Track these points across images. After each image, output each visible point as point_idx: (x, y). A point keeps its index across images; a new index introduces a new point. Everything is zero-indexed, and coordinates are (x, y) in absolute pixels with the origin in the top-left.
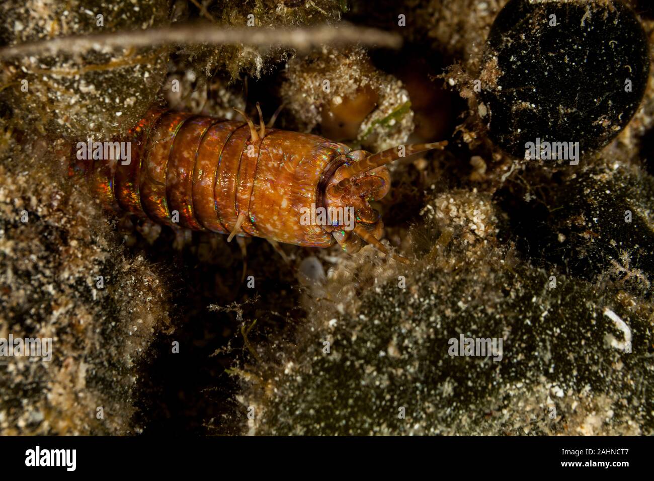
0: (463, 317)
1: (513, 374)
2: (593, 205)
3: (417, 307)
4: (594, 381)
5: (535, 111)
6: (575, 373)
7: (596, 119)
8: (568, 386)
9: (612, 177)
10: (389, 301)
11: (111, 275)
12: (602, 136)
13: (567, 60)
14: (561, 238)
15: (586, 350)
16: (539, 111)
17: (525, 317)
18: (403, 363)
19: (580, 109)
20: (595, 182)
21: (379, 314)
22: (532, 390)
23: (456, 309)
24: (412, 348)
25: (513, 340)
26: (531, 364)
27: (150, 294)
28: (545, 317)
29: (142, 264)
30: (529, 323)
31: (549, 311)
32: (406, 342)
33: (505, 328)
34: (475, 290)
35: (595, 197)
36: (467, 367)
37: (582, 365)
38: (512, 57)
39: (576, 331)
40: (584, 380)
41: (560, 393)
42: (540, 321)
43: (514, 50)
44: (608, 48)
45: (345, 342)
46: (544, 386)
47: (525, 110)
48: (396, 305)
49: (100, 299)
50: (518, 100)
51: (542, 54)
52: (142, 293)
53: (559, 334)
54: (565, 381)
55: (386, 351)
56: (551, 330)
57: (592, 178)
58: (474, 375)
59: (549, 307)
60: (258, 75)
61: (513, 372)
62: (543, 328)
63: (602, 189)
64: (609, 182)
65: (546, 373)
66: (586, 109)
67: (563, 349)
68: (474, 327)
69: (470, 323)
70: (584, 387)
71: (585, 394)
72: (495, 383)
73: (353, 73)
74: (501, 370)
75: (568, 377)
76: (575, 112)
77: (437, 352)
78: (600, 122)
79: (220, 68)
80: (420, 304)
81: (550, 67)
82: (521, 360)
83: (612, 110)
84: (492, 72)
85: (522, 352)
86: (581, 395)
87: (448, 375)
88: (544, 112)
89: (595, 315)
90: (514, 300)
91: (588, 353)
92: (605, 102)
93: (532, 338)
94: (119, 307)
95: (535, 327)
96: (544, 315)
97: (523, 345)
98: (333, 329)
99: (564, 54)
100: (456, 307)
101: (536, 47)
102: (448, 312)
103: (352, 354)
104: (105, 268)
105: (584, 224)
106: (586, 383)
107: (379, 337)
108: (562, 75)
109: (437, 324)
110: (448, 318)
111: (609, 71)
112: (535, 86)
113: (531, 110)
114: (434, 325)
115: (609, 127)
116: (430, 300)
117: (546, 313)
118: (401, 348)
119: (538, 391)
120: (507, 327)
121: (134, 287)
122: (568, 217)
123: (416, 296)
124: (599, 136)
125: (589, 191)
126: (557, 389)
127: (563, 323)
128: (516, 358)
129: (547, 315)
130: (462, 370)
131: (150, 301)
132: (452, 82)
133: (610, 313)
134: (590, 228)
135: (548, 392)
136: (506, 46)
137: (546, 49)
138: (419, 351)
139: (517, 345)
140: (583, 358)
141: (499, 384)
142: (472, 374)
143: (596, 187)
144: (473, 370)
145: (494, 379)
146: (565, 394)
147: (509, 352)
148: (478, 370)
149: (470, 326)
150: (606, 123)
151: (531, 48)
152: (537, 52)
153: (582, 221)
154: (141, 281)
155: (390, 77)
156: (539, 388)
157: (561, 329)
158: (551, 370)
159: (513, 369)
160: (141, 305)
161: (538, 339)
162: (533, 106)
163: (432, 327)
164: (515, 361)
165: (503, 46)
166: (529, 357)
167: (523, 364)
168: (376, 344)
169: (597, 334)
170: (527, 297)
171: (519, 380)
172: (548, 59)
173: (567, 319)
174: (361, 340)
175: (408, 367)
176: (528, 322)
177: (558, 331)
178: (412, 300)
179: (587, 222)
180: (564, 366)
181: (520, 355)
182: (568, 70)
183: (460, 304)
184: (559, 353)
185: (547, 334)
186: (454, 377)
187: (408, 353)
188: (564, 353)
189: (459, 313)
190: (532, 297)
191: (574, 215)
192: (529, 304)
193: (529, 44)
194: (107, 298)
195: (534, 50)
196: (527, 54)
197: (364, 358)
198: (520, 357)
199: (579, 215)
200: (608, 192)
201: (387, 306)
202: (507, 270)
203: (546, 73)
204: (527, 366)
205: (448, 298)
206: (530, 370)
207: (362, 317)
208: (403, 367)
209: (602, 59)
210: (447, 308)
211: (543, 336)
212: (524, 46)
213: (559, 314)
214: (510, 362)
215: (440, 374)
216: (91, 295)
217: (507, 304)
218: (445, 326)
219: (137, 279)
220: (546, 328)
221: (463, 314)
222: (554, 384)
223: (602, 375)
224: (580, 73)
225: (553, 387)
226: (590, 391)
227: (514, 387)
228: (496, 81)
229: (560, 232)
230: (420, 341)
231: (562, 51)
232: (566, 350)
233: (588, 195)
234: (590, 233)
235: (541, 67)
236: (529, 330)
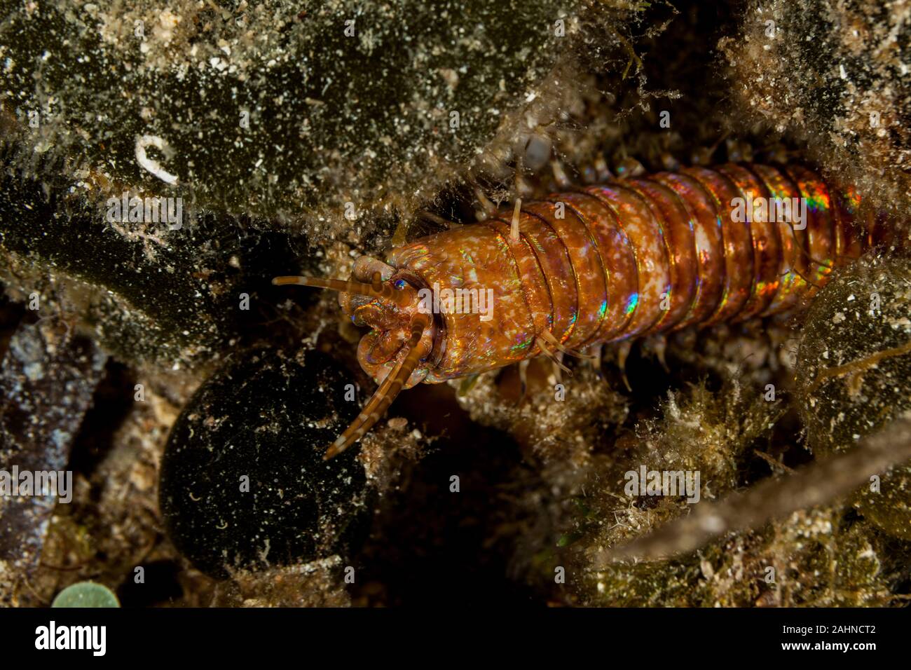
0: (367, 138)
1: (285, 76)
2: (204, 313)
3: (429, 139)
4: (175, 87)
5: (308, 419)
6: (202, 93)
7: (226, 423)
8: (208, 74)
9: (182, 353)
10: (465, 140)
11: (821, 101)
12: (209, 403)
13: (280, 493)
14: (235, 261)
15: (195, 125)
16: (301, 420)
17: (284, 153)
18: (434, 63)
19: (251, 433)
20: (203, 342)
21: (475, 120)
22: (253, 60)
23: (377, 146)
24: (427, 84)
25: (294, 120)
26: (263, 95)
27: (760, 86)
28: (258, 159)
29: (777, 122)
30: (277, 147)
31: (253, 167)
32: (435, 92)
33: (308, 134)
34: (355, 175)
35: (202, 323)
36: (349, 74)
37: (196, 105)
38: (349, 482)
39: (213, 149)
40: (188, 85)
41: (214, 62)
42: (263, 152)
43: (347, 492)
44: (228, 518)
45: (512, 75)
46: (239, 67)
47: (319, 418)
48: (455, 137)
49: (834, 68)
50: (333, 429)
51: (314, 494)
52: (772, 84)
53: (234, 140)
54: (213, 79)
55: (459, 74)
56: (246, 144)
57: (207, 347)
58: (337, 64)
59: (254, 172)
60: (671, 394)
61: (285, 79)
62: (258, 144)
63: (194, 335)
64: (186, 345)
65: (240, 85)
66: (242, 435)
67: (226, 122)
68: (350, 128)
69: (357, 132)
70: (186, 76)
71: (182, 66)
72: (306, 59)
73: (543, 419)
74: (302, 78)
75: (210, 86)
76: (255, 428)
77: (392, 86)
78: (217, 421)
79: (721, 392)
80: (424, 144)
81: (300, 479)
82: (278, 97)
83: (206, 440)
84: (371, 457)
85: (279, 107)
86: (187, 65)
87: (371, 58)
88: (296, 420)
89: (191, 173)
90: (303, 173)
91: (192, 122)
92: (218, 447)
93: (270, 127)
94: (803, 61)
95: (268, 143)
96: (260, 161)
97: (279, 116)
98: (528, 88)
99: (285, 499)
100: (378, 149)
101: (322, 502)
102: (387, 141)
103: (501, 61)
104: (831, 108)
105: (211, 286)
106: (184, 81)
107: (471, 90)
108: (282, 472)
109: (399, 123)
110: (386, 134)
111: (220, 489)
112: (315, 452)
113: (312, 419)
114: (403, 121)
115: (204, 417)
116: (413, 152)
117: (258, 164)
118: (441, 82)
119: (245, 59)
120: (306, 137)
121: (784, 91)
122: (232, 291)
123: (431, 153)
124: (214, 402)
125: (211, 330)
126: (221, 67)
127: (232, 155)
128: (285, 98)
129: (256, 161)
130: (354, 68)
131: (758, 76)
132: (417, 434)
133: (171, 179)
134: (203, 282)
135: (232, 61)
136: (358, 495)
137: (309, 502)
138: (416, 83)
139: (288, 115)
140: (196, 114)
141: (300, 60)
142: (340, 66)
143: (202, 335)
144: (340, 71)
145: (309, 64)
146: (208, 62)
147: (296, 104)
148: (333, 73)
149: (355, 128)
150: (210, 421)
151: (327, 499)
152: (320, 495)
153: (214, 290)
154: (775, 99)
155: (487, 424)
156: (246, 64)
157: (234, 147)
158: (235, 90)
159: (285, 82)
160: (769, 68)
161: (262, 129)
162: (311, 425)
163: (405, 117)
164: (285, 94)
165: (364, 493)
166: (268, 102)
167: (275, 91)
168: (473, 81)
169: (183, 149)
170: (284, 180)
171: (273, 69)
172: (304, 490)
173: (228, 162)
174: (492, 82)
175: (426, 59)
176: (279, 149)
177: (237, 144)
178: (436, 147)
179: (208, 290)
180: (219, 100)
181: (280, 103)
182: (276, 481)
183: (373, 155)
184: (230, 115)
185: (251, 137)
186: (363, 58)
187: (430, 78)
188: (223, 116)
189: (372, 143)
190: (279, 181)
191: (225, 295)
192: (282, 172)
193: (331, 504)
194: (823, 69)
195: (324, 496)
196: (331, 490)
197: (485, 59)
198: (280, 101)
199: (219, 296)
200: (186, 333)
201: (466, 132)
202: (314, 209)
203: (303, 470)
204: (268, 89)
205: (389, 159)
206: (262, 86)
207: (496, 112)
208: (434, 57)
209: (233, 502)
210: (390, 146)
211: (255, 133)
212: (337, 499)
213: (240, 166)
214: (292, 91)
215: (382, 58)
216: (846, 71)
217: (311, 167)
218: (388, 122)
219: (780, 101)
220: (253, 144)
221: (367, 142)
222: (225, 73)
223: (166, 96)
224: (259, 479)
225: (227, 69)
226: (177, 73)
227: (278, 59)
228: (364, 447)
229: (237, 269)
230: (416, 96)
231: (288, 503)
232: (222, 121)
233: (212, 324)
234: (202, 275)
235: (311, 476)
236: (276, 139)
